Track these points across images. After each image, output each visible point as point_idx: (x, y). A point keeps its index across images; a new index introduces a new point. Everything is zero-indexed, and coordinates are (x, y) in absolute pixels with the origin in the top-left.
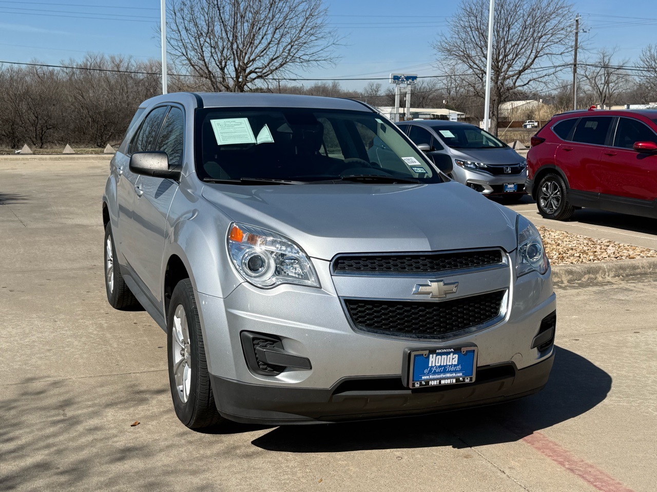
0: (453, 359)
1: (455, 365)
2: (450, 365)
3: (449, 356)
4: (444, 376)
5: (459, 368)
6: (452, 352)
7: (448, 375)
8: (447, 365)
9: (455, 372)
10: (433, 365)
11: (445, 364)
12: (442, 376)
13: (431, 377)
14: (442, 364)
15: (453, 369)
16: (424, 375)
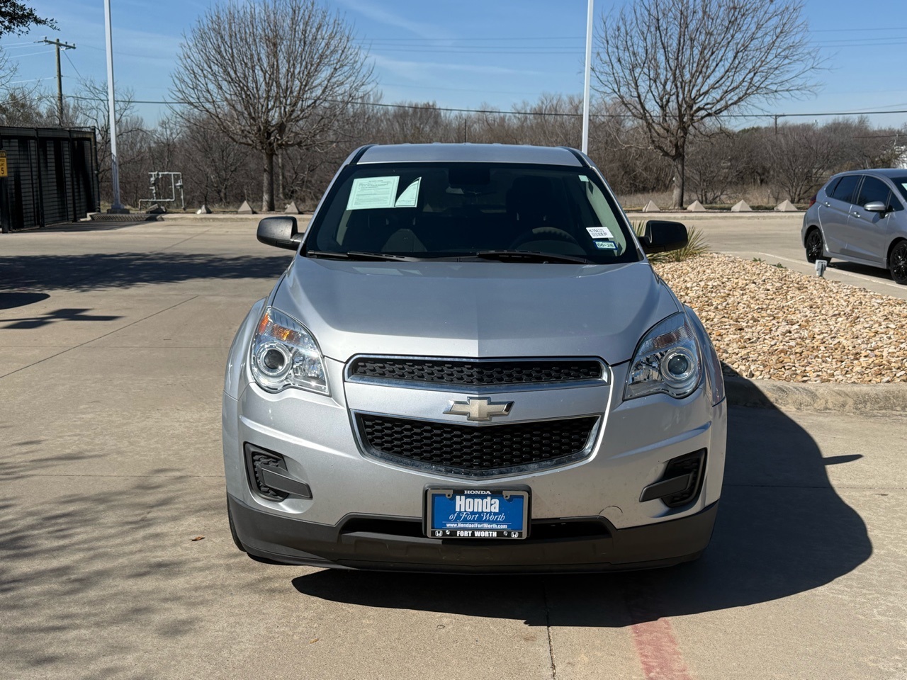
0: (491, 505)
1: (495, 514)
2: (487, 513)
3: (485, 500)
4: (479, 526)
5: (502, 517)
6: (488, 495)
7: (486, 526)
8: (482, 512)
9: (496, 522)
10: (463, 510)
11: (480, 510)
12: (476, 525)
13: (460, 525)
14: (476, 510)
15: (492, 518)
16: (450, 522)
